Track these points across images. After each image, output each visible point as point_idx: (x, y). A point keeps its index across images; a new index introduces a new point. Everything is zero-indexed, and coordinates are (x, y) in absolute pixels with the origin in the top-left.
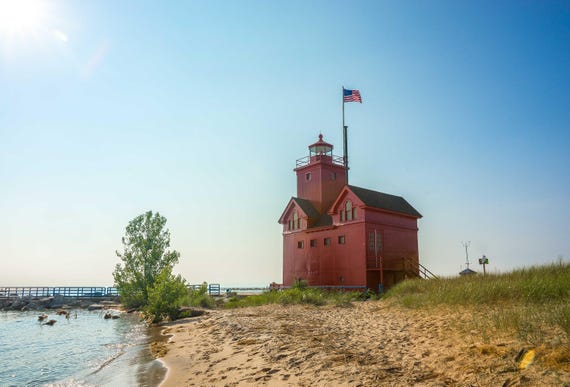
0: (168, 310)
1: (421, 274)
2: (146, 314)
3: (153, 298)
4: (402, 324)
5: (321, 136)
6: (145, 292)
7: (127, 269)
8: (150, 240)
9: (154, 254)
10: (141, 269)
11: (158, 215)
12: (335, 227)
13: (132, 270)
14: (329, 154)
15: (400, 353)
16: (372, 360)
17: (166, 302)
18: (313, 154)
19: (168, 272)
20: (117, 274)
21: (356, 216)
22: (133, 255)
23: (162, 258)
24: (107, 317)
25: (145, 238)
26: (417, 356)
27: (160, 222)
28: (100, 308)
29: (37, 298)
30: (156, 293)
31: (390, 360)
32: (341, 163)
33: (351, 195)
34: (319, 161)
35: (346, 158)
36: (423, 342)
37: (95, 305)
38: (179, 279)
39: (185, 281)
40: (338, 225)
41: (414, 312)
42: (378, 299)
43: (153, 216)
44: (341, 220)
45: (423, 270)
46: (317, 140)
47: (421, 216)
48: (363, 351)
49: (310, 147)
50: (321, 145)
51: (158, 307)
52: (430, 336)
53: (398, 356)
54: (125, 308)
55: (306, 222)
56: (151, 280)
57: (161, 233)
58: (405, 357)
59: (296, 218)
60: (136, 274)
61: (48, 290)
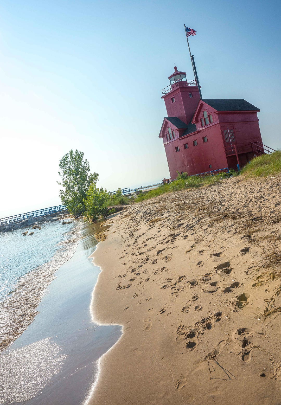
0: (100, 211)
1: (265, 152)
2: (87, 217)
3: (89, 206)
4: (258, 188)
5: (176, 68)
6: (83, 203)
7: (67, 191)
8: (77, 170)
9: (81, 178)
10: (76, 189)
11: (77, 151)
12: (199, 132)
13: (71, 191)
14: (184, 79)
15: (259, 207)
16: (241, 215)
17: (97, 207)
18: (173, 82)
19: (94, 188)
20: (62, 196)
21: (212, 120)
22: (69, 181)
23: (88, 179)
24: (64, 224)
25: (73, 169)
26: (271, 207)
27: (80, 155)
28: (57, 219)
29: (18, 222)
30: (89, 202)
31: (253, 213)
32: (194, 85)
33: (206, 106)
34: (178, 87)
35: (197, 80)
36: (274, 197)
37: (54, 218)
38: (102, 190)
39: (106, 190)
40: (200, 129)
41: (264, 178)
42: (238, 175)
43: (74, 153)
44: (202, 126)
45: (267, 148)
46: (173, 71)
47: (259, 110)
48: (233, 210)
49: (170, 78)
50: (177, 74)
51: (93, 210)
52: (278, 192)
53: (259, 209)
54: (72, 216)
55: (178, 133)
56: (84, 195)
57: (83, 163)
58: (263, 209)
59: (170, 131)
60: (73, 193)
61: (23, 216)
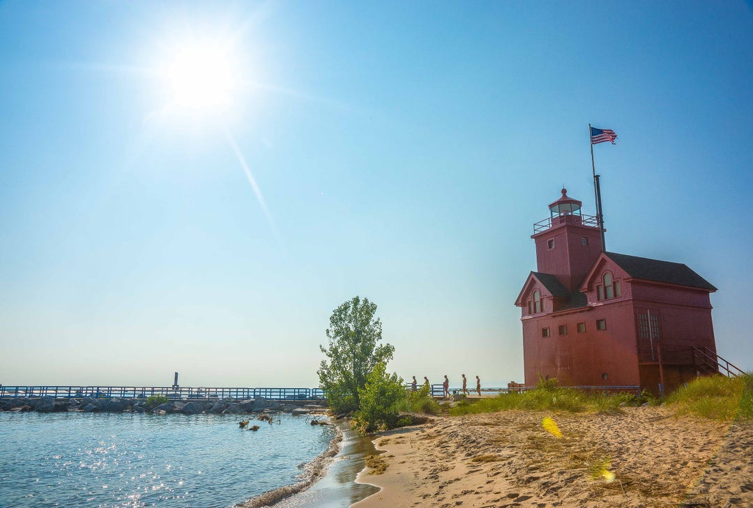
0: (384, 417)
1: (721, 370)
2: (357, 420)
3: (366, 401)
4: (701, 441)
5: (564, 191)
6: (356, 394)
7: (334, 367)
8: (358, 332)
9: (363, 347)
10: (349, 366)
11: (366, 301)
12: (592, 308)
13: (340, 368)
14: (576, 213)
15: (703, 482)
16: (661, 490)
17: (381, 407)
18: (556, 215)
19: (381, 371)
20: (323, 373)
21: (619, 292)
22: (340, 350)
23: (374, 353)
24: (314, 423)
25: (352, 329)
26: (733, 489)
27: (369, 309)
28: (305, 413)
29: (237, 400)
30: (368, 395)
31: (689, 491)
32: (594, 225)
33: (612, 263)
34: (564, 224)
35: (600, 217)
36: (738, 469)
37: (299, 410)
38: (394, 378)
39: (401, 380)
40: (594, 304)
41: (717, 423)
42: (659, 404)
43: (361, 303)
44: (599, 299)
45: (725, 365)
46: (559, 196)
47: (714, 289)
48: (645, 475)
49: (551, 206)
50: (566, 203)
51: (373, 411)
52: (749, 459)
53: (702, 486)
54: (332, 413)
55: (551, 303)
56: (361, 380)
57: (371, 323)
58: (713, 489)
59: (537, 298)
60: (343, 372)
61: (248, 392)
